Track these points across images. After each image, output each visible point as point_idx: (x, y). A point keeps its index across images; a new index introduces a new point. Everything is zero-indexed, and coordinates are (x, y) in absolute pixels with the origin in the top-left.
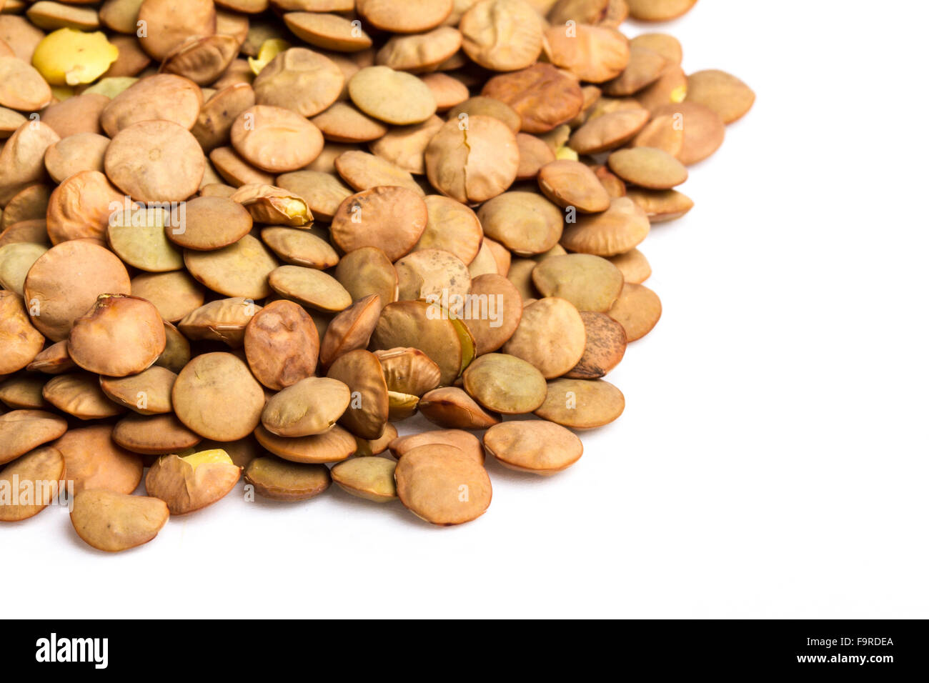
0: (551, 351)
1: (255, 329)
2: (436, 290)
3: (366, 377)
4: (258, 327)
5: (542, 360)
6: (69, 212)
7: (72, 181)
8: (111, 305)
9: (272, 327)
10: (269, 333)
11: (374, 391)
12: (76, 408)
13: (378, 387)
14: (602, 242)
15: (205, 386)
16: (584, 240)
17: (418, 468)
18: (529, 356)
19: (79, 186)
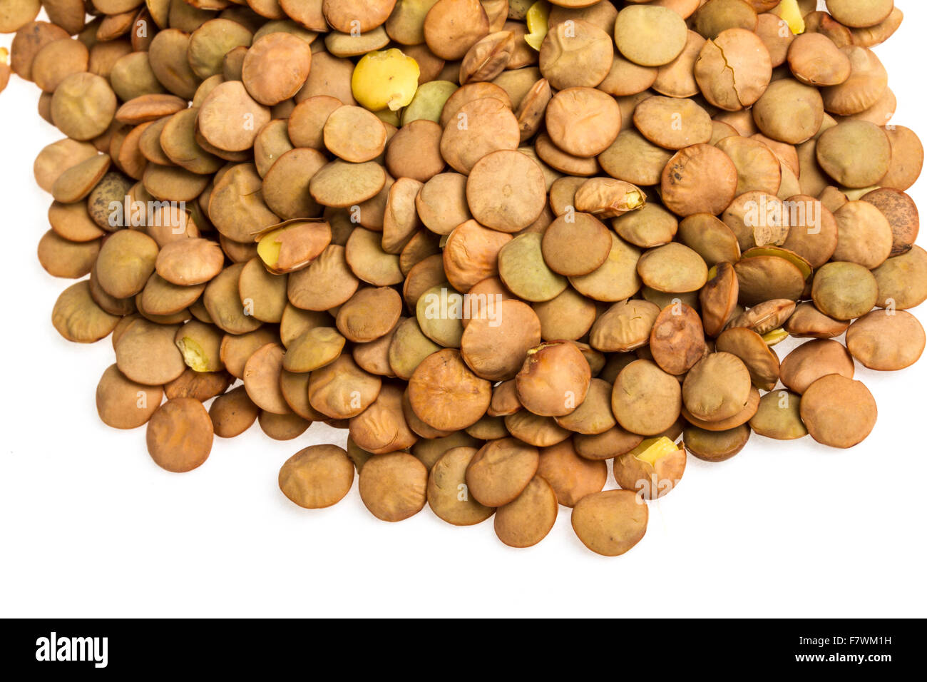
0: (869, 249)
1: (657, 342)
2: (765, 232)
3: (755, 353)
4: (658, 339)
5: (864, 258)
6: (463, 266)
7: (455, 238)
8: (540, 358)
9: (667, 334)
10: (668, 341)
11: (763, 361)
12: (543, 442)
13: (766, 358)
14: (856, 102)
15: (637, 400)
16: (841, 104)
17: (818, 411)
18: (853, 257)
19: (461, 241)
